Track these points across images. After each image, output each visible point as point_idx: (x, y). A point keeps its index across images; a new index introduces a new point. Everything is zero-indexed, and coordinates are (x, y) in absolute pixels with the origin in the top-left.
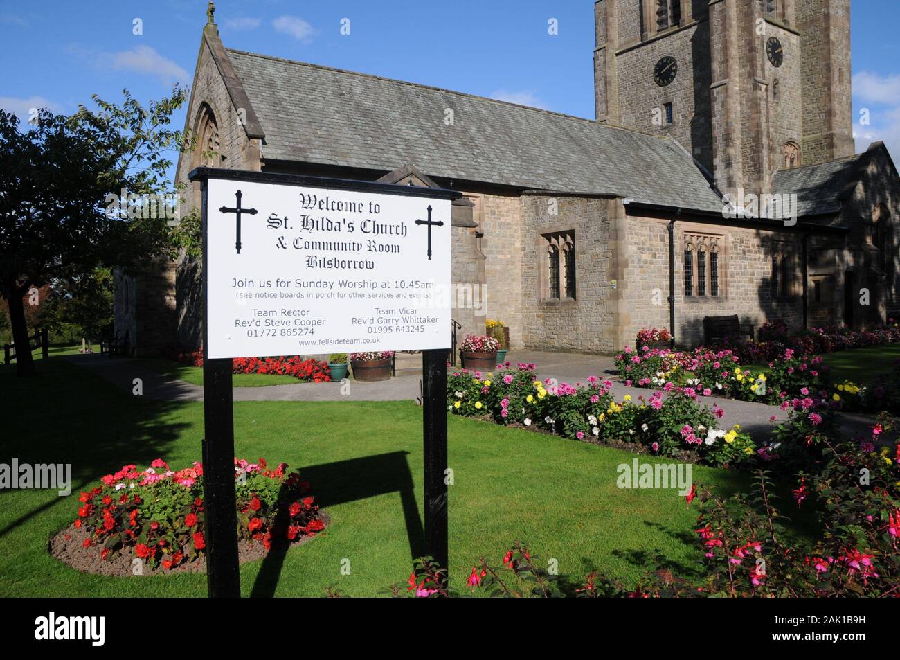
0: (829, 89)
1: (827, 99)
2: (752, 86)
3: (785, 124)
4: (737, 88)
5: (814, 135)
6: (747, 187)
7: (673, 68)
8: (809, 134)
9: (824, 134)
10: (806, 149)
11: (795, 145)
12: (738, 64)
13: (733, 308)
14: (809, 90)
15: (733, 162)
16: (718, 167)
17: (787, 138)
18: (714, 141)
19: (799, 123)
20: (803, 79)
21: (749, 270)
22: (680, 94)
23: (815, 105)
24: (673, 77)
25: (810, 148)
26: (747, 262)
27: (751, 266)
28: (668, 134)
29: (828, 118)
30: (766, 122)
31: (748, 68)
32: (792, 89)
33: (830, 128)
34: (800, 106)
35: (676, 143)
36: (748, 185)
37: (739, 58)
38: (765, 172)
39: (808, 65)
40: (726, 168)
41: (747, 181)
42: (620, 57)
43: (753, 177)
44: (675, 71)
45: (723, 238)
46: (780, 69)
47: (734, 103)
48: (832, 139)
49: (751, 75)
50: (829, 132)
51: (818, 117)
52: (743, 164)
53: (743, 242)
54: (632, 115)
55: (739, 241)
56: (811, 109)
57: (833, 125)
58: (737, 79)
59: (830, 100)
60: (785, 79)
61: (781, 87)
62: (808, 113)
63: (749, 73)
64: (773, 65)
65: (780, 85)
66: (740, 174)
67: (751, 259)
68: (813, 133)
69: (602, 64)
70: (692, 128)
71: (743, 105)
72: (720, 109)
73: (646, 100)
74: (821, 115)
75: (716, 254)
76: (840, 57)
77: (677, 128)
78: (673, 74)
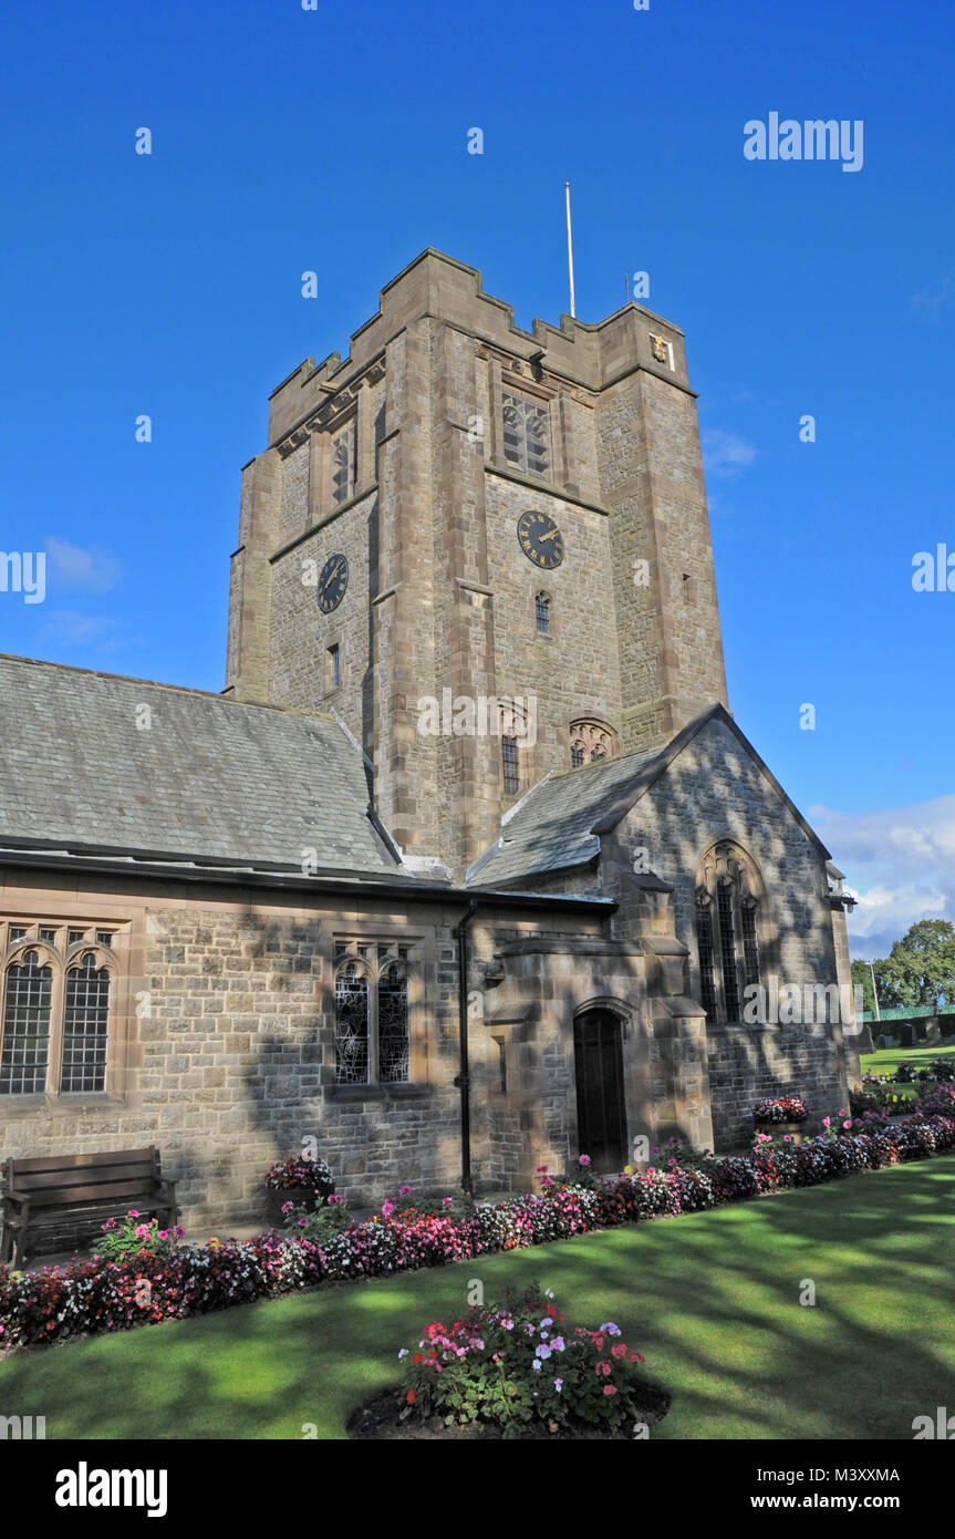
0: (659, 612)
1: (658, 630)
2: (452, 597)
3: (571, 681)
4: (428, 603)
5: (641, 705)
6: (444, 813)
7: (343, 576)
8: (634, 704)
9: (657, 700)
10: (628, 735)
11: (603, 726)
12: (431, 554)
13: (153, 1125)
14: (628, 617)
15: (408, 756)
16: (380, 771)
17: (578, 711)
18: (375, 714)
19: (611, 680)
20: (618, 596)
21: (234, 1016)
22: (351, 626)
23: (639, 645)
24: (342, 594)
25: (634, 731)
26: (223, 996)
27: (242, 1005)
28: (333, 709)
29: (661, 668)
30: (486, 670)
31: (447, 561)
32: (592, 613)
33: (666, 690)
34: (614, 648)
35: (343, 725)
36: (445, 807)
37: (435, 543)
38: (478, 778)
39: (624, 570)
40: (391, 771)
41: (444, 800)
42: (277, 564)
43: (454, 789)
44: (345, 581)
45: (124, 928)
46: (555, 574)
47: (418, 632)
48: (669, 710)
49: (453, 572)
50: (663, 698)
51: (645, 669)
52: (438, 761)
53: (208, 939)
54: (285, 675)
55: (193, 937)
56: (634, 653)
57: (671, 683)
58: (429, 584)
59: (662, 633)
60: (569, 593)
61: (557, 608)
62: (629, 661)
63: (448, 569)
64: (536, 562)
65: (555, 604)
66: (430, 785)
67: (240, 986)
68: (640, 702)
69: (239, 579)
70: (364, 693)
71: (439, 635)
72: (386, 644)
73: (304, 644)
74: (650, 663)
75: (104, 972)
76: (685, 555)
77: (345, 696)
78: (342, 587)
